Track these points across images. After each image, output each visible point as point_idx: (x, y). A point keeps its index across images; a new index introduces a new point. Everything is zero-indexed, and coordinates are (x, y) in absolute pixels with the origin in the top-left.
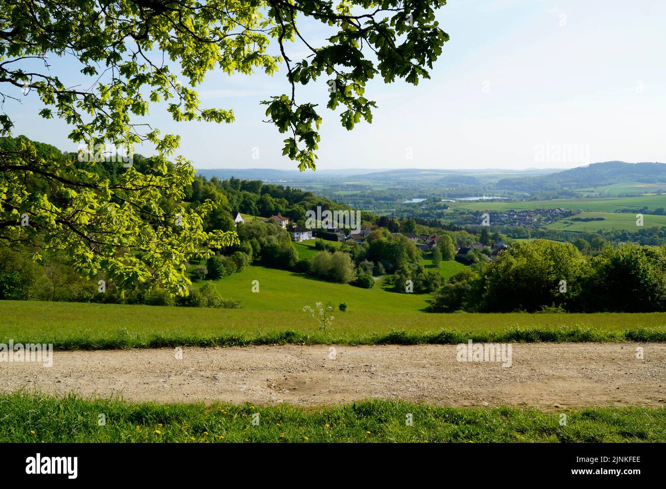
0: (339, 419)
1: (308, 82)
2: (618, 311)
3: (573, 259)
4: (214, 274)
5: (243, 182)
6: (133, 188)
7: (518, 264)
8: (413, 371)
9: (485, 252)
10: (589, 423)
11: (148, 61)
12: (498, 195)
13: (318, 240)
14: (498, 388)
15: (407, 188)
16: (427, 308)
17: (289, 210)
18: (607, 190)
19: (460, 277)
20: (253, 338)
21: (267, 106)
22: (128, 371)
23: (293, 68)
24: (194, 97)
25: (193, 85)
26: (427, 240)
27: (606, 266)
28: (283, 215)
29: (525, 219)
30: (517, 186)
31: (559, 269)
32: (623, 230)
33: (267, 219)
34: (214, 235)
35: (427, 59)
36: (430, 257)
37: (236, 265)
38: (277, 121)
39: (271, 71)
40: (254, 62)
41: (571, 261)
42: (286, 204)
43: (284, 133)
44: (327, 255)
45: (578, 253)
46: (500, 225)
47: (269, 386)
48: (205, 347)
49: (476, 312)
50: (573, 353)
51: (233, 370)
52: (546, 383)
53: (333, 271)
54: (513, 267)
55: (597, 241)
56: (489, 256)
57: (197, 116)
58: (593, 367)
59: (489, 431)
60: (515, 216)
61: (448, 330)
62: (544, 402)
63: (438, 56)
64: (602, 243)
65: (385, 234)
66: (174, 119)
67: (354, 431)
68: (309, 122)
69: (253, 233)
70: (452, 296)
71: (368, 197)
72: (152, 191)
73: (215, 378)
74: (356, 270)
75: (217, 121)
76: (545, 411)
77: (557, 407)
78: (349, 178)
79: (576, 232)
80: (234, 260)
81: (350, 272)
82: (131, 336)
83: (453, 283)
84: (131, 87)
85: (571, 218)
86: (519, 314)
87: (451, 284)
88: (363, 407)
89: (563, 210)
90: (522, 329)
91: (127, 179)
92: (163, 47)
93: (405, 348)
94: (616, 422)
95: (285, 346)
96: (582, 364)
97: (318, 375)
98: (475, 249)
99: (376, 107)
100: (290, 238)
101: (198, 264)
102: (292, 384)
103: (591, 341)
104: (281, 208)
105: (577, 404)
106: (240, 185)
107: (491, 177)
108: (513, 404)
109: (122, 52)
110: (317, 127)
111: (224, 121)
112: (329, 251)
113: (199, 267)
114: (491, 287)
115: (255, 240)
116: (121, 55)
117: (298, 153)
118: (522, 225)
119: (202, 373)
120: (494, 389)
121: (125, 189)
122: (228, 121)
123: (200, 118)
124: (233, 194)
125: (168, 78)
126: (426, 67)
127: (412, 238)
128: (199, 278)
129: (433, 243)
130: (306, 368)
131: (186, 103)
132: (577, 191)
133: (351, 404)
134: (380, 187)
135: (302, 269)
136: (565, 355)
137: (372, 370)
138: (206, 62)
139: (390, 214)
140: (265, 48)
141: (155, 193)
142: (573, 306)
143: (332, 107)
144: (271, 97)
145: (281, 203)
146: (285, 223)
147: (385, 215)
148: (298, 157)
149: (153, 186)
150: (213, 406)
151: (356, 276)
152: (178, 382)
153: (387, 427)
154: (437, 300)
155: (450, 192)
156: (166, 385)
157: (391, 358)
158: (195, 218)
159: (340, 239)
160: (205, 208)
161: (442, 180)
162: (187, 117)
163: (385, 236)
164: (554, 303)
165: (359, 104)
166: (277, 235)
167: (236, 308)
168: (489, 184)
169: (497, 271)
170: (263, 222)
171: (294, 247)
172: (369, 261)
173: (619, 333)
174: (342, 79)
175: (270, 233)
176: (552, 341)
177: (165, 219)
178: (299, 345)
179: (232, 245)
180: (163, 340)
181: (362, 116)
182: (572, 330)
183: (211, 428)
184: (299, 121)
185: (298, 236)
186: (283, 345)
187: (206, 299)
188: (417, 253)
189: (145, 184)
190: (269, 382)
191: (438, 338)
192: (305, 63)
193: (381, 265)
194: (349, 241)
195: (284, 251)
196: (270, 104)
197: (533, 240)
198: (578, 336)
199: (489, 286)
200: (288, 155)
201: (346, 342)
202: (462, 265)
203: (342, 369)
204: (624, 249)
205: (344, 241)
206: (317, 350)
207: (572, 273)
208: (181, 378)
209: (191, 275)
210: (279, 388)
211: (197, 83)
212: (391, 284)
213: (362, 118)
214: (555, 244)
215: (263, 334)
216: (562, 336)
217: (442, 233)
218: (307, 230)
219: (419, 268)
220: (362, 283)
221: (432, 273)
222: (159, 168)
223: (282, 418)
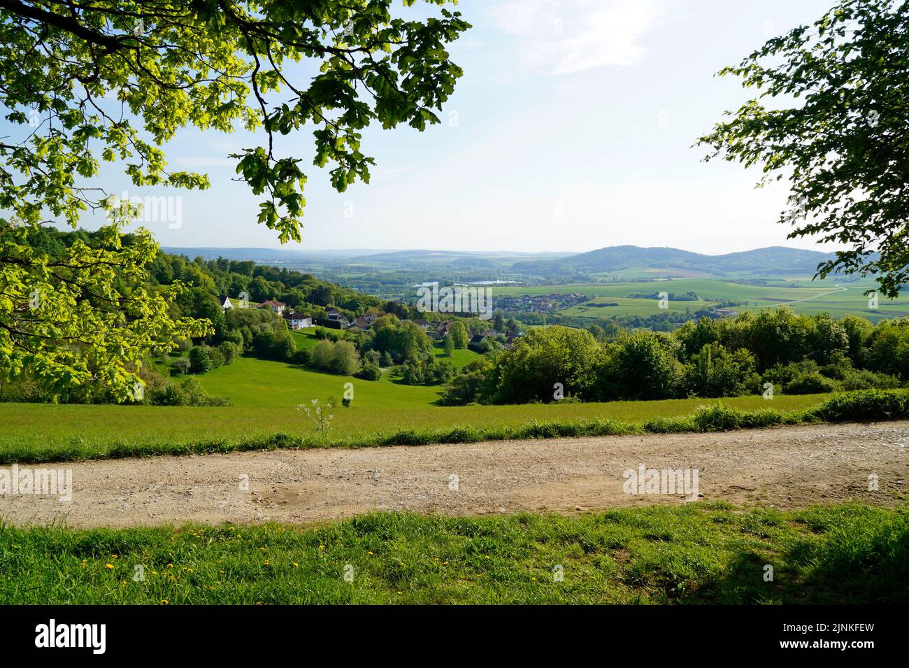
0: (336, 538)
1: (289, 131)
2: (633, 400)
3: (588, 346)
4: (198, 367)
5: (233, 263)
6: (79, 266)
7: (534, 352)
8: (423, 475)
9: (499, 339)
10: (612, 526)
11: (100, 110)
12: (513, 279)
13: (319, 327)
14: (515, 492)
15: (416, 270)
16: (438, 401)
17: (286, 294)
18: (619, 274)
19: (473, 367)
20: (238, 444)
21: (239, 161)
22: (80, 488)
23: (271, 114)
24: (159, 157)
25: (159, 143)
26: (439, 328)
27: (621, 353)
28: (279, 300)
29: (540, 305)
30: (531, 270)
31: (575, 357)
32: (636, 316)
33: (261, 305)
34: (183, 324)
35: (435, 100)
36: (442, 345)
37: (224, 357)
38: (250, 179)
39: (252, 126)
40: (230, 113)
41: (587, 349)
42: (282, 288)
43: (259, 195)
44: (329, 344)
45: (593, 339)
46: (515, 310)
47: (255, 501)
48: (178, 456)
49: (490, 404)
50: (593, 448)
51: (210, 483)
52: (566, 483)
53: (335, 362)
54: (528, 355)
55: (611, 327)
56: (504, 344)
57: (162, 180)
58: (613, 462)
59: (506, 543)
60: (530, 302)
61: (461, 427)
62: (565, 505)
63: (448, 96)
64: (616, 329)
65: (392, 321)
66: (134, 183)
67: (354, 552)
68: (291, 181)
69: (244, 321)
70: (465, 387)
71: (374, 280)
72: (103, 270)
73: (188, 494)
74: (361, 360)
75: (188, 188)
76: (565, 514)
77: (578, 509)
78: (353, 259)
79: (591, 318)
80: (221, 351)
81: (354, 364)
82: (86, 445)
83: (466, 373)
84: (78, 143)
85: (585, 303)
86: (535, 405)
87: (463, 375)
88: (364, 522)
89: (578, 294)
90: (540, 424)
91: (72, 255)
92: (122, 97)
93: (413, 449)
94: (639, 525)
95: (275, 451)
96: (603, 460)
97: (313, 484)
98: (489, 337)
99: (374, 164)
100: (287, 326)
101: (179, 356)
102: (282, 496)
103: (611, 434)
104: (276, 292)
105: (599, 505)
106: (229, 266)
107: (506, 260)
108: (532, 508)
109: (68, 100)
110: (301, 187)
111: (197, 187)
112: (331, 340)
113: (180, 359)
114: (506, 377)
115: (246, 328)
116: (67, 103)
117: (278, 221)
118: (537, 310)
119: (173, 488)
120: (512, 493)
121: (70, 267)
122: (202, 187)
123: (167, 182)
124: (221, 276)
125: (126, 133)
126: (434, 110)
127: (423, 326)
128: (179, 372)
129: (445, 330)
130: (299, 477)
131: (149, 163)
132: (591, 275)
133: (351, 517)
134: (386, 270)
135: (301, 360)
136: (585, 451)
137: (376, 476)
138: (173, 114)
139: (398, 299)
140: (244, 97)
141: (108, 271)
142: (589, 395)
143: (320, 164)
144: (243, 149)
145: (276, 286)
146: (281, 309)
147: (393, 300)
148: (278, 226)
149: (105, 263)
150: (185, 529)
151: (362, 368)
152: (143, 501)
153: (392, 545)
154: (449, 391)
155: (462, 275)
156: (126, 505)
157: (398, 462)
158: (159, 302)
159: (344, 327)
160: (173, 291)
161: (454, 263)
162: (150, 181)
163: (393, 323)
164: (569, 393)
165: (353, 160)
166: (272, 323)
167: (224, 406)
168: (503, 267)
169: (512, 359)
170: (256, 308)
171: (291, 336)
172: (376, 351)
173: (638, 425)
174: (333, 130)
175: (263, 320)
176: (571, 436)
177: (121, 304)
178: (291, 449)
179: (205, 335)
180: (127, 449)
181: (357, 175)
182: (591, 423)
183: (179, 558)
184: (277, 180)
185: (296, 323)
186: (273, 450)
187: (188, 396)
188: (428, 341)
189: (94, 260)
190: (254, 496)
191: (449, 436)
192: (285, 107)
193: (388, 355)
194: (353, 328)
195: (280, 340)
196: (243, 158)
197: (548, 326)
198: (597, 429)
199: (503, 375)
200: (265, 223)
201: (346, 444)
202: (475, 354)
203: (341, 477)
204: (638, 336)
205: (347, 329)
206: (313, 455)
207: (587, 361)
208: (147, 494)
209: (171, 368)
210: (266, 502)
211: (163, 140)
212: (400, 376)
213: (357, 178)
214: (571, 331)
215: (249, 438)
216: (581, 430)
217: (455, 320)
218: (306, 317)
219: (430, 358)
220: (367, 375)
221: (444, 363)
222: (111, 240)
223: (267, 541)
